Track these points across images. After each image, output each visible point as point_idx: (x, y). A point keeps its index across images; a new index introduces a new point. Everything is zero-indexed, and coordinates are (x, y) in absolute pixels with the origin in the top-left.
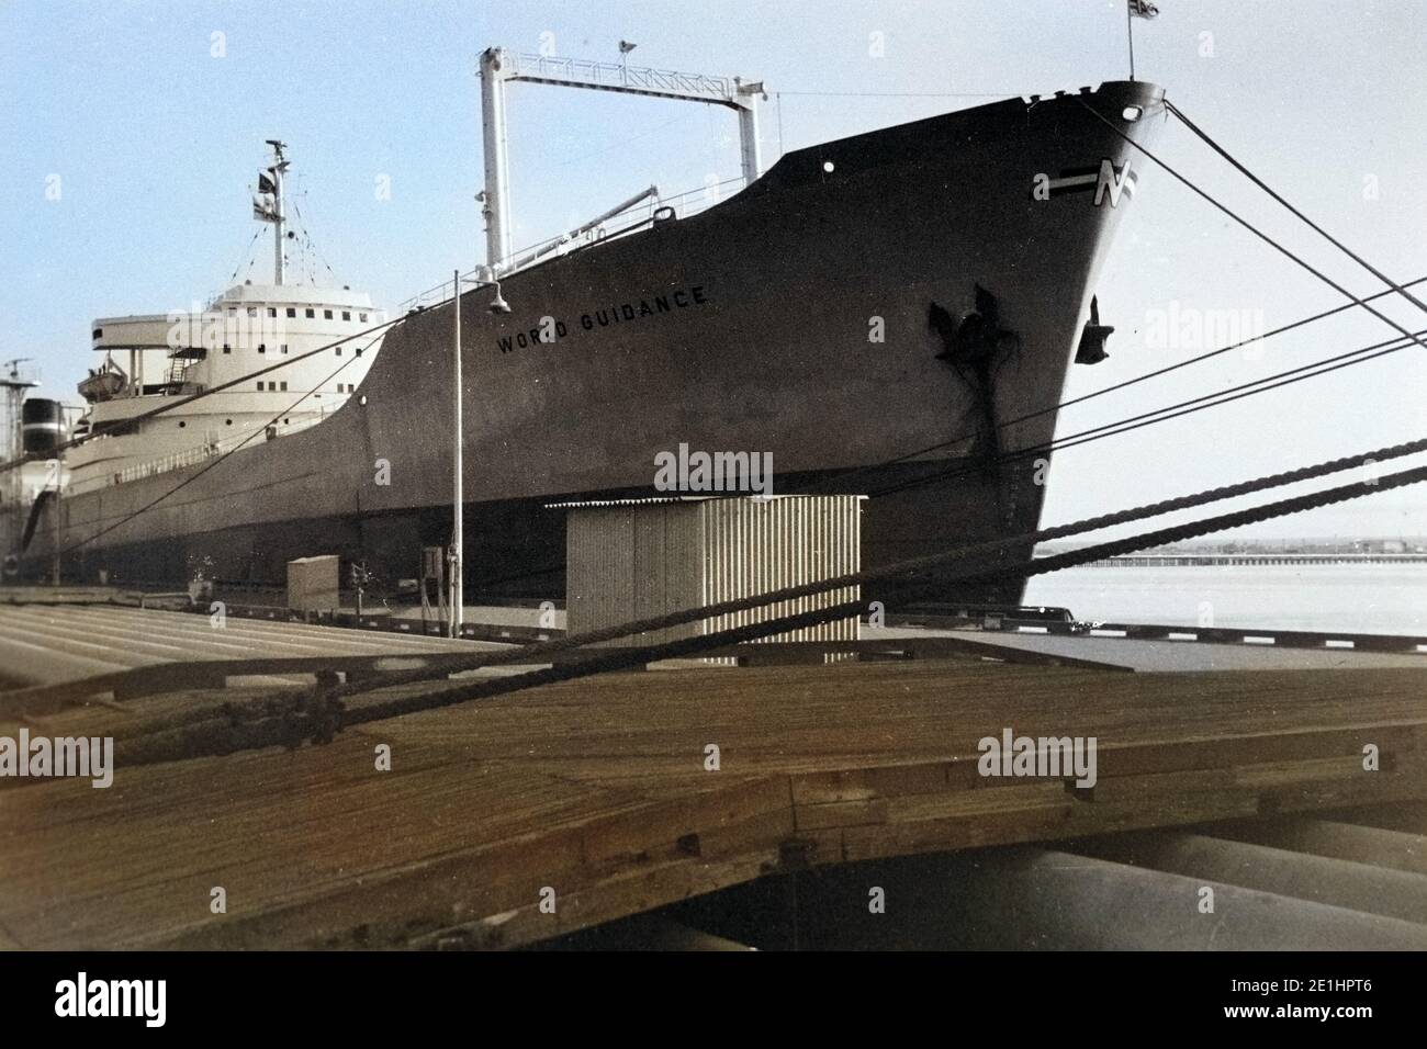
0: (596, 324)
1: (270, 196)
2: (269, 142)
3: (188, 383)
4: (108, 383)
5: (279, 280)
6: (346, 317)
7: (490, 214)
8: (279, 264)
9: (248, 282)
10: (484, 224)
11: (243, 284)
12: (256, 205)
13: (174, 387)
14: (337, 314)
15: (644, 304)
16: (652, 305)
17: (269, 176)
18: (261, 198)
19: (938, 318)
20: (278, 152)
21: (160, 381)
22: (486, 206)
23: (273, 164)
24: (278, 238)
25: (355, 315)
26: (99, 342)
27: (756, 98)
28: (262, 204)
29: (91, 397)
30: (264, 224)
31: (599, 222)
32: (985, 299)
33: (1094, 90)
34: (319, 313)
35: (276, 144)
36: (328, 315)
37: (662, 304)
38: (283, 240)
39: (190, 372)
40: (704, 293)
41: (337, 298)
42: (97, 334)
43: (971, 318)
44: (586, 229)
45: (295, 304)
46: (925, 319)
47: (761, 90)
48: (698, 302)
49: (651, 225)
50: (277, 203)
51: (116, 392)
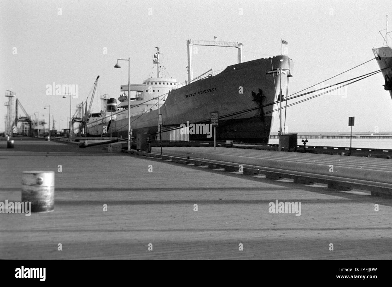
0: (201, 94)
1: (156, 59)
2: (156, 48)
3: (140, 98)
4: (124, 98)
5: (158, 77)
6: (171, 84)
7: (189, 71)
8: (158, 73)
9: (151, 77)
10: (188, 72)
11: (150, 77)
12: (154, 61)
13: (137, 99)
14: (169, 84)
15: (208, 90)
16: (209, 90)
17: (156, 55)
18: (154, 59)
19: (253, 94)
20: (158, 50)
21: (134, 97)
22: (188, 69)
23: (157, 52)
24: (158, 67)
25: (173, 84)
26: (122, 90)
27: (241, 46)
28: (155, 60)
29: (120, 101)
30: (155, 65)
31: (201, 76)
32: (260, 91)
33: (275, 57)
34: (166, 83)
35: (158, 48)
36: (168, 84)
37: (211, 90)
38: (159, 68)
39: (140, 95)
40: (217, 89)
41: (170, 80)
42: (122, 88)
43: (258, 94)
44: (199, 77)
45: (160, 82)
46: (251, 94)
47: (242, 44)
48: (216, 90)
49: (208, 77)
50: (158, 60)
51: (125, 100)
